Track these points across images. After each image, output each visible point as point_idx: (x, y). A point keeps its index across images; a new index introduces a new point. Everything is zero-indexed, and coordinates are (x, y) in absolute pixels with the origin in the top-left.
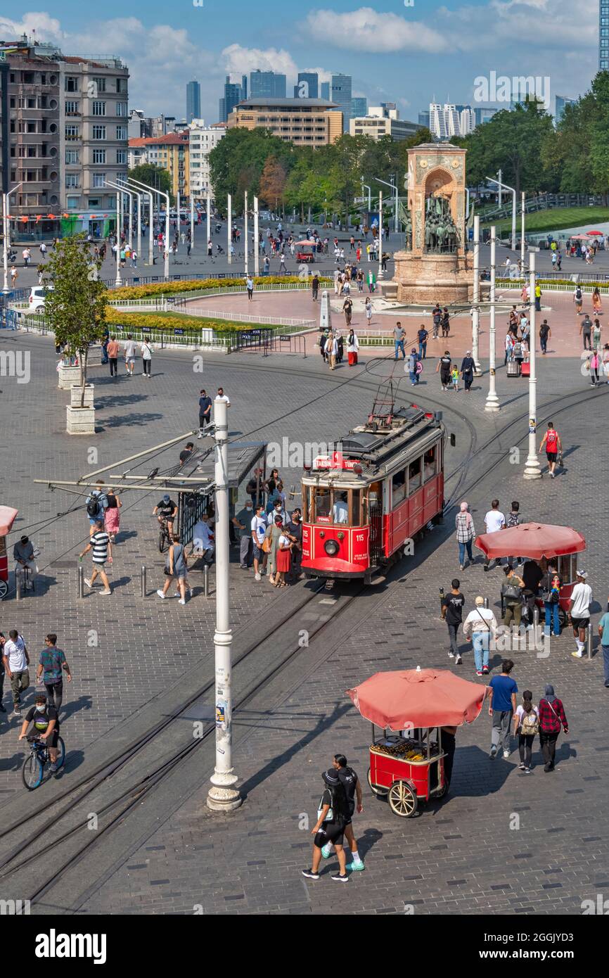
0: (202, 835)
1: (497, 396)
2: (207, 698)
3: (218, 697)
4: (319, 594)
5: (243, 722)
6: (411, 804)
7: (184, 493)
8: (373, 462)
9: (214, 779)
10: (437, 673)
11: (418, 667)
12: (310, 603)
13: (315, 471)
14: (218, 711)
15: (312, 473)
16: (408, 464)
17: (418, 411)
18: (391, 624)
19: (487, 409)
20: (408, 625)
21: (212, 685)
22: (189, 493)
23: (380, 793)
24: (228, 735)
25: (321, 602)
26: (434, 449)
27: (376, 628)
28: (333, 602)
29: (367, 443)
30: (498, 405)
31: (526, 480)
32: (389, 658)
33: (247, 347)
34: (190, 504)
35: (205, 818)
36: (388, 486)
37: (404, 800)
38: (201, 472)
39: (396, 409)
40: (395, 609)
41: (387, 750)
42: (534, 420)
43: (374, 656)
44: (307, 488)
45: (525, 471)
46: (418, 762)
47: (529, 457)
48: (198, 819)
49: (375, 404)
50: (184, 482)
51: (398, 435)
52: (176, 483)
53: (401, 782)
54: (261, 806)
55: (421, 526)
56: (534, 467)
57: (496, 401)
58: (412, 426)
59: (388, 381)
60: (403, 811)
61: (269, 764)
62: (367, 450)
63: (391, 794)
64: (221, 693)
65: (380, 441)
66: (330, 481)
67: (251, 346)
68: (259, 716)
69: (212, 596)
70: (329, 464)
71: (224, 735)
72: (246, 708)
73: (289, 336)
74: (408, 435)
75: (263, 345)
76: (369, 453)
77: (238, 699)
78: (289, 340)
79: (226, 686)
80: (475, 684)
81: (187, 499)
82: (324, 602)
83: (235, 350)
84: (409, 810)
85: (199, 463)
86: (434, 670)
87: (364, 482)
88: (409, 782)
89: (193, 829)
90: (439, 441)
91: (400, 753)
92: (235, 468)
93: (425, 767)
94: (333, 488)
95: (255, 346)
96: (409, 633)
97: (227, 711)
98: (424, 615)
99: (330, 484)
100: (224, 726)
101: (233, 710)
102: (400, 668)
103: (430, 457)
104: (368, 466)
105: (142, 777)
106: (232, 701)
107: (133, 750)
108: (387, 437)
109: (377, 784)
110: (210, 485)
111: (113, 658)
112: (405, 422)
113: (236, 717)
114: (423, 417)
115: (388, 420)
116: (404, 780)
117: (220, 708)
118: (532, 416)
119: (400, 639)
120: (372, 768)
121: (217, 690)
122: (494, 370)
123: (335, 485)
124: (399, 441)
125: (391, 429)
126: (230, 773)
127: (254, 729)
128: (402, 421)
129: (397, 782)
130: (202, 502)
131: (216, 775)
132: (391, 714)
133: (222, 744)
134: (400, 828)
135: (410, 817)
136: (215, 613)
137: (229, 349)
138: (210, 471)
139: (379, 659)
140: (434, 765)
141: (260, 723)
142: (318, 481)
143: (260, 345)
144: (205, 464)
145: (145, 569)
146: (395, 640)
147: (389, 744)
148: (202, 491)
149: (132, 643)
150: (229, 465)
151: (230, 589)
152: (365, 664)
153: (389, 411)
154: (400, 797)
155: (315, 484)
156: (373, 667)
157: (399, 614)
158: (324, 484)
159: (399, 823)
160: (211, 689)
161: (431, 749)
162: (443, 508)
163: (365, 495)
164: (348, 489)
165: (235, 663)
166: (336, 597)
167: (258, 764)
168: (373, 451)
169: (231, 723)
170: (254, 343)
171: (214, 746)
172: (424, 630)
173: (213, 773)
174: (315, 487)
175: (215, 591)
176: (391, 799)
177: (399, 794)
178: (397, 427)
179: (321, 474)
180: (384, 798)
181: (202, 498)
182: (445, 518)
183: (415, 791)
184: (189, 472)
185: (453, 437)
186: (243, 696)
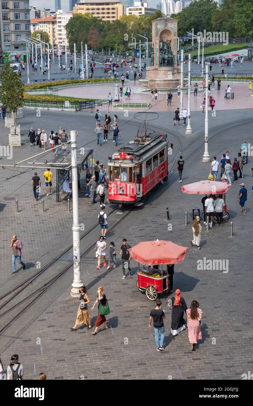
0: (68, 307)
1: (191, 127)
2: (70, 252)
3: (74, 252)
4: (116, 211)
5: (85, 262)
6: (155, 295)
7: (59, 170)
8: (138, 156)
9: (73, 285)
10: (165, 242)
11: (158, 240)
12: (112, 214)
13: (113, 160)
14: (74, 258)
15: (112, 161)
16: (152, 156)
17: (156, 134)
18: (146, 222)
19: (186, 133)
20: (153, 223)
21: (72, 247)
22: (61, 169)
23: (142, 291)
24: (79, 267)
25: (117, 213)
26: (163, 150)
27: (140, 224)
28: (121, 213)
29: (135, 148)
30: (191, 131)
31: (203, 162)
32: (145, 236)
33: (84, 108)
34: (62, 174)
35: (70, 300)
36: (144, 166)
37: (152, 294)
38: (66, 161)
39: (148, 133)
40: (147, 216)
41: (145, 273)
42: (207, 137)
43: (139, 235)
44: (110, 167)
45: (203, 159)
46: (158, 278)
47: (205, 153)
48: (67, 301)
49: (138, 132)
50: (59, 165)
51: (148, 144)
52: (55, 165)
53: (151, 286)
54: (92, 296)
55: (158, 182)
56: (207, 157)
57: (190, 129)
58: (154, 140)
59: (144, 122)
60: (152, 298)
61: (96, 279)
62: (135, 151)
63: (147, 291)
64: (75, 250)
65: (141, 147)
66: (120, 164)
67: (85, 108)
68: (92, 259)
69: (71, 211)
70: (119, 157)
71: (77, 267)
72: (86, 256)
73: (102, 104)
74: (152, 144)
75: (91, 108)
76: (136, 152)
77: (83, 253)
78: (102, 105)
79: (78, 247)
80: (182, 246)
81: (60, 172)
82: (118, 213)
83: (79, 110)
84: (154, 298)
85: (65, 157)
86: (164, 241)
87: (134, 164)
88: (154, 287)
89: (65, 305)
90: (166, 147)
91: (151, 275)
92: (80, 159)
93: (161, 280)
94: (121, 167)
95: (87, 108)
96: (153, 226)
97: (78, 257)
98: (160, 218)
99: (120, 165)
100: (77, 263)
101: (81, 257)
102: (150, 240)
103: (162, 154)
104: (136, 157)
105: (44, 284)
106: (81, 253)
107: (40, 273)
108: (144, 146)
109: (141, 287)
110: (69, 166)
111: (31, 236)
112: (151, 139)
113: (82, 260)
114: (159, 137)
115: (144, 138)
116: (152, 285)
117: (75, 256)
118: (206, 136)
119: (150, 228)
120: (139, 280)
121: (74, 249)
122: (190, 116)
123: (122, 166)
124: (149, 147)
125: (145, 142)
126: (80, 282)
127: (90, 264)
128: (150, 138)
129: (149, 286)
130: (66, 173)
131: (74, 283)
132: (146, 259)
133: (76, 271)
134: (151, 305)
135: (155, 300)
136: (73, 218)
137: (76, 110)
138: (70, 160)
139: (141, 236)
140: (165, 280)
141: (92, 262)
142: (114, 164)
143: (89, 108)
144: (68, 157)
145: (43, 200)
146: (147, 229)
147: (146, 271)
148: (66, 168)
149: (39, 230)
150: (77, 158)
151: (79, 208)
152: (135, 239)
153: (144, 134)
154: (151, 292)
155: (113, 165)
156: (139, 240)
157: (149, 218)
158: (117, 165)
159: (150, 303)
160: (71, 249)
161: (163, 273)
162: (168, 175)
163: (134, 169)
164: (127, 167)
165: (81, 238)
166: (122, 212)
167: (91, 279)
168: (138, 151)
169: (80, 262)
170: (87, 107)
171: (73, 271)
172: (160, 225)
173: (73, 282)
174: (113, 166)
175: (72, 209)
176: (147, 293)
177: (150, 291)
178: (148, 141)
179: (116, 161)
180: (144, 293)
181: (66, 171)
182: (169, 179)
183: (157, 290)
184: (61, 161)
185: (172, 145)
186: (85, 251)
